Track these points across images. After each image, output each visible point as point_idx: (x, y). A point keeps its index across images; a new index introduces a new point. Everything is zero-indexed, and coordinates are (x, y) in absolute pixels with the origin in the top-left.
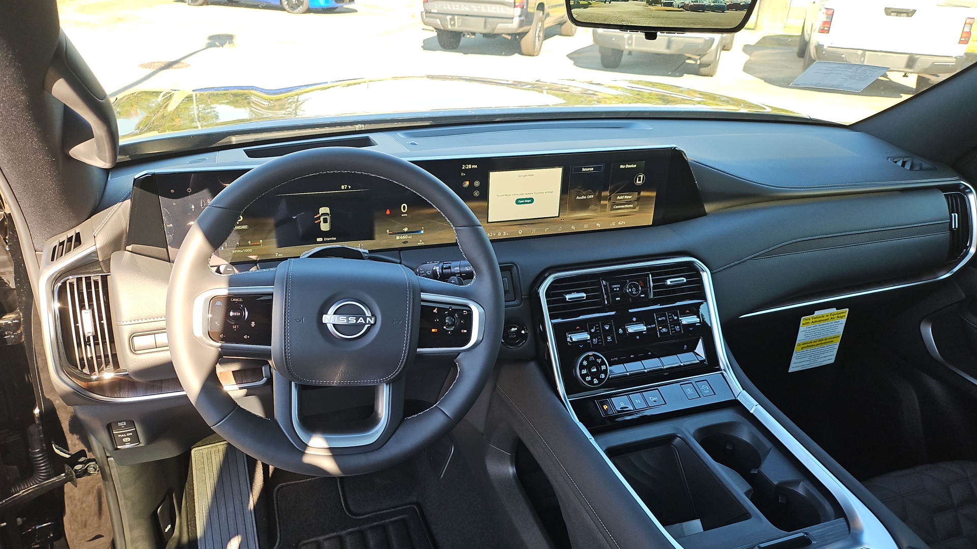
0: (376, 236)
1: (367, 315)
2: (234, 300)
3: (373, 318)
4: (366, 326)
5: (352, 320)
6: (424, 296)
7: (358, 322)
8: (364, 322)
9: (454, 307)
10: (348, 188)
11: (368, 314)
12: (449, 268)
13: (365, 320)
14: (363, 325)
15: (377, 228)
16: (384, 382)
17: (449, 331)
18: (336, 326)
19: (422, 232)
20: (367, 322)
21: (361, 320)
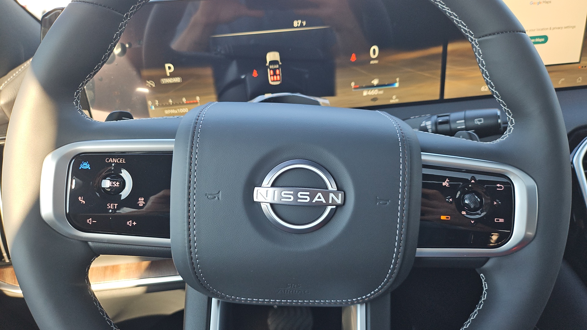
0: (339, 91)
1: (330, 188)
2: (111, 160)
3: (340, 195)
4: (329, 208)
5: (304, 197)
6: (427, 157)
7: (314, 201)
8: (324, 202)
9: (479, 177)
10: (302, 26)
11: (331, 186)
12: (447, 122)
13: (326, 197)
14: (321, 207)
15: (339, 80)
16: (358, 303)
17: (473, 219)
18: (276, 207)
19: (397, 85)
20: (330, 202)
21: (319, 198)
